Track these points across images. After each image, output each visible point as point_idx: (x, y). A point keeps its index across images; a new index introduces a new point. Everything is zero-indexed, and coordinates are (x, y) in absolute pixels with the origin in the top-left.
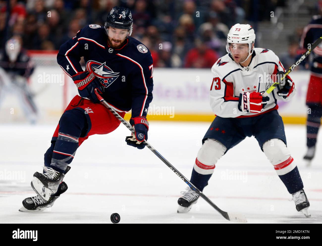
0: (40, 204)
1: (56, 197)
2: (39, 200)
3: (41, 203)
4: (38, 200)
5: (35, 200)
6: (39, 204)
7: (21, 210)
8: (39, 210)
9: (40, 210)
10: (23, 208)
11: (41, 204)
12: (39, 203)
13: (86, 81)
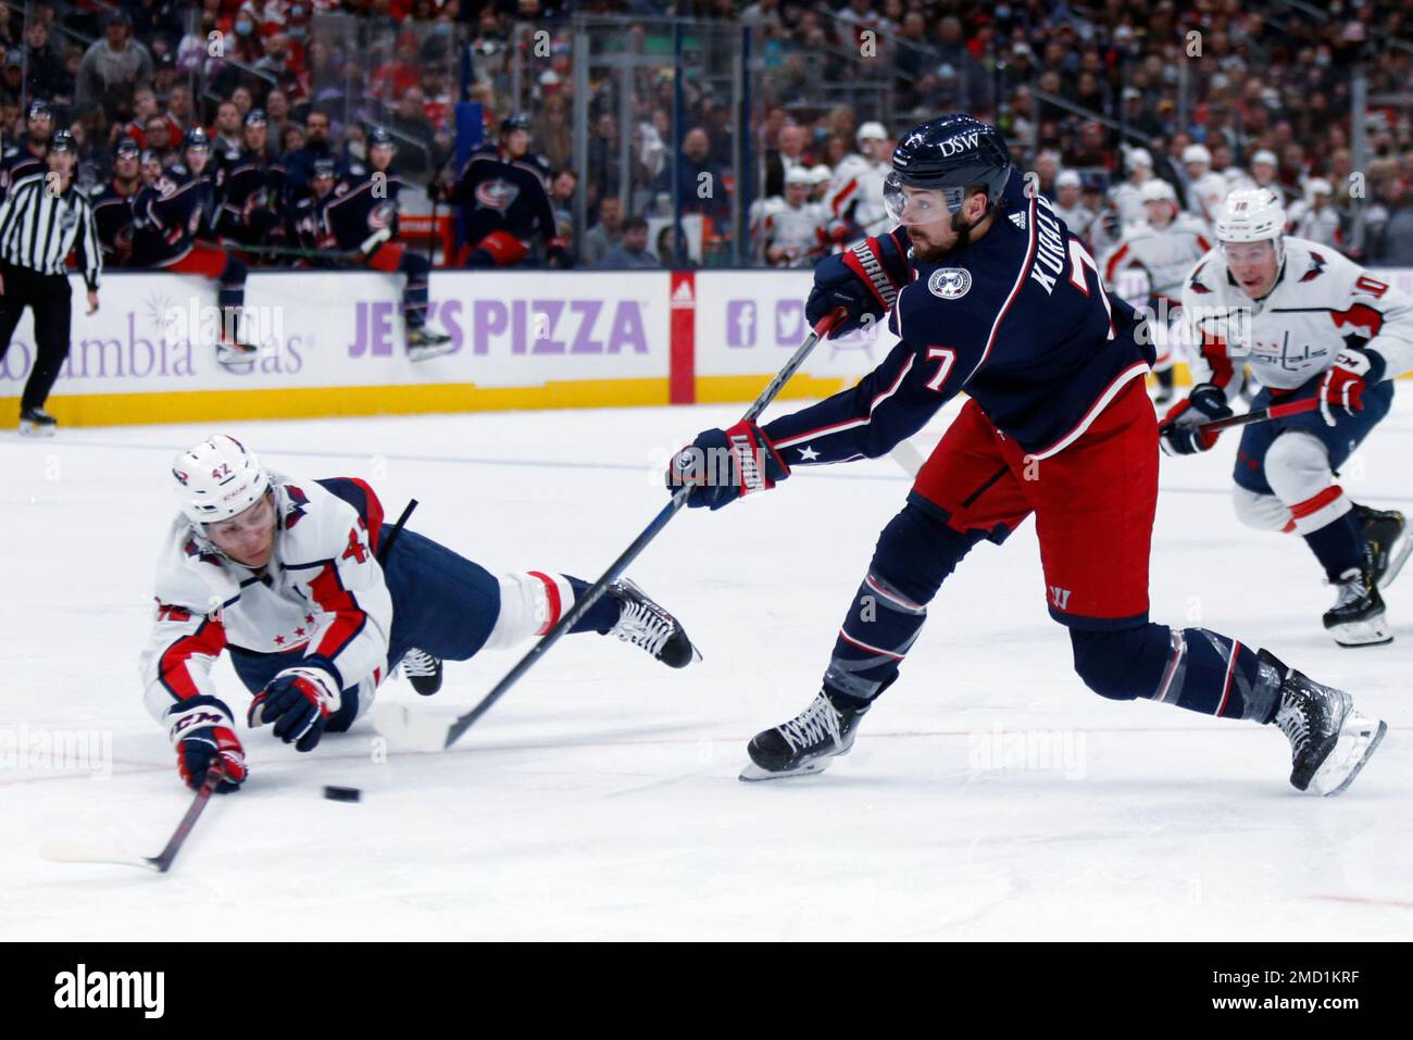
0: (808, 745)
1: (859, 712)
2: (803, 731)
3: (813, 742)
4: (799, 734)
5: (792, 733)
6: (805, 746)
7: (746, 776)
8: (809, 768)
9: (811, 768)
10: (750, 767)
11: (811, 744)
12: (803, 742)
13: (875, 273)
